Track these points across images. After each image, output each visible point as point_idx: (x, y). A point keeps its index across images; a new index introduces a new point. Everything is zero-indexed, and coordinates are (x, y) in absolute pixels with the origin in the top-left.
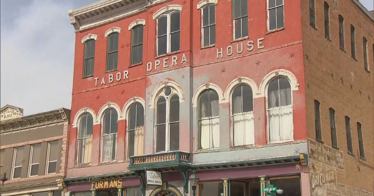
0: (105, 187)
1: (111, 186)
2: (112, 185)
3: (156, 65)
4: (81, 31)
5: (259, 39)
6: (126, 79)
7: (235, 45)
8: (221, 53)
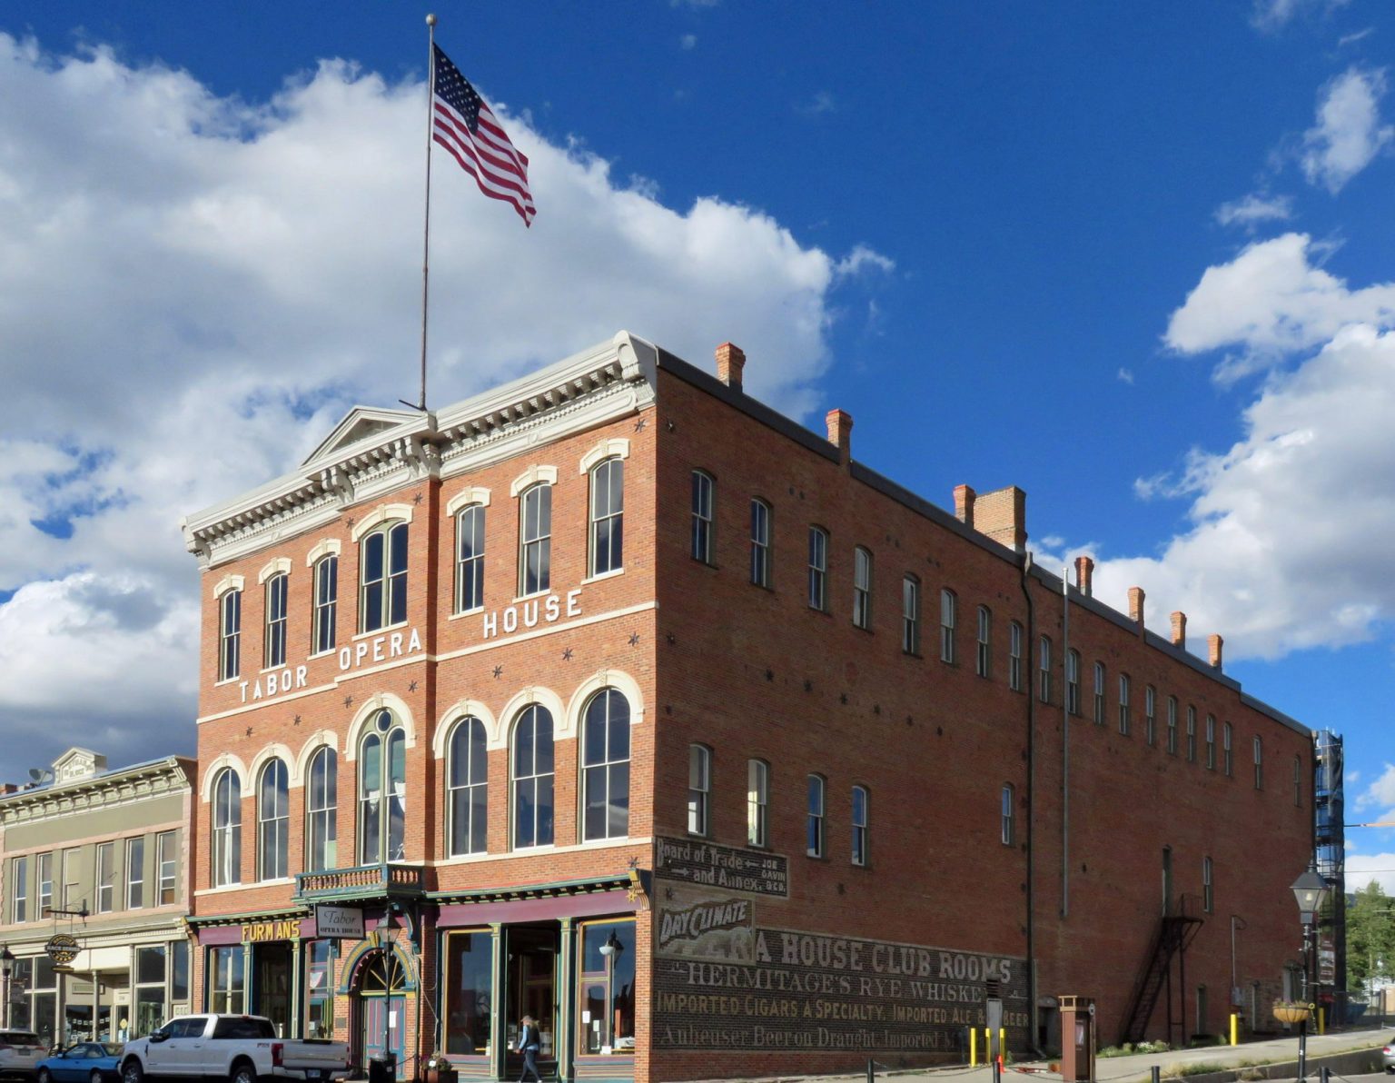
0: (267, 938)
1: (279, 937)
2: (281, 934)
3: (359, 654)
4: (212, 568)
5: (571, 594)
6: (301, 688)
7: (520, 606)
8: (493, 625)
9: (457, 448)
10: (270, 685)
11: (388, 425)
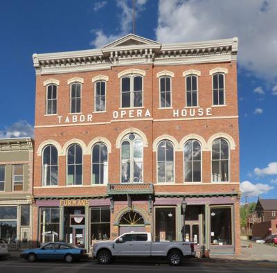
0: (72, 205)
1: (79, 205)
3: (122, 114)
4: (42, 75)
5: (207, 109)
6: (90, 122)
7: (188, 110)
8: (177, 114)
9: (162, 57)
10: (73, 119)
11: (142, 43)
